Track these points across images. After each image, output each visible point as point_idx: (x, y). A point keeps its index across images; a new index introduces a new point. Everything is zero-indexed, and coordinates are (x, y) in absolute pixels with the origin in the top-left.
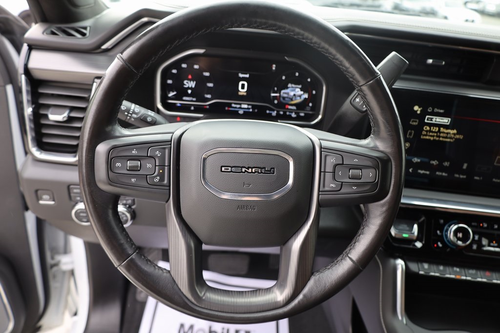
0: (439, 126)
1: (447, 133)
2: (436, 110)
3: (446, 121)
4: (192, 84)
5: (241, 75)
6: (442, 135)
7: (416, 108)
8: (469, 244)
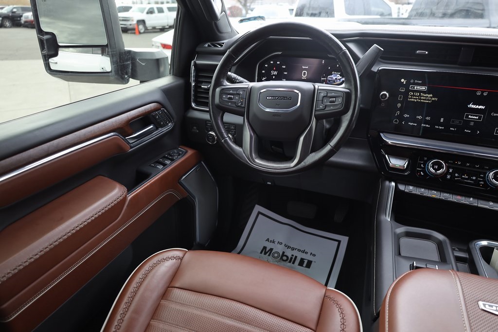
0: (420, 92)
1: (426, 97)
2: (416, 81)
3: (423, 88)
4: (276, 73)
5: (304, 67)
6: (422, 98)
7: (403, 80)
8: (444, 175)
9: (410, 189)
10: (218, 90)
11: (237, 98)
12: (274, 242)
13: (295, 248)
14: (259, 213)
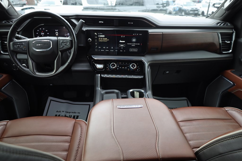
0: (102, 38)
1: (105, 39)
2: (100, 34)
3: (103, 36)
4: (43, 34)
5: (56, 30)
6: (104, 40)
7: (95, 34)
8: (116, 68)
9: (106, 76)
10: (11, 43)
11: (22, 46)
12: (60, 112)
13: (70, 112)
14: (51, 100)
